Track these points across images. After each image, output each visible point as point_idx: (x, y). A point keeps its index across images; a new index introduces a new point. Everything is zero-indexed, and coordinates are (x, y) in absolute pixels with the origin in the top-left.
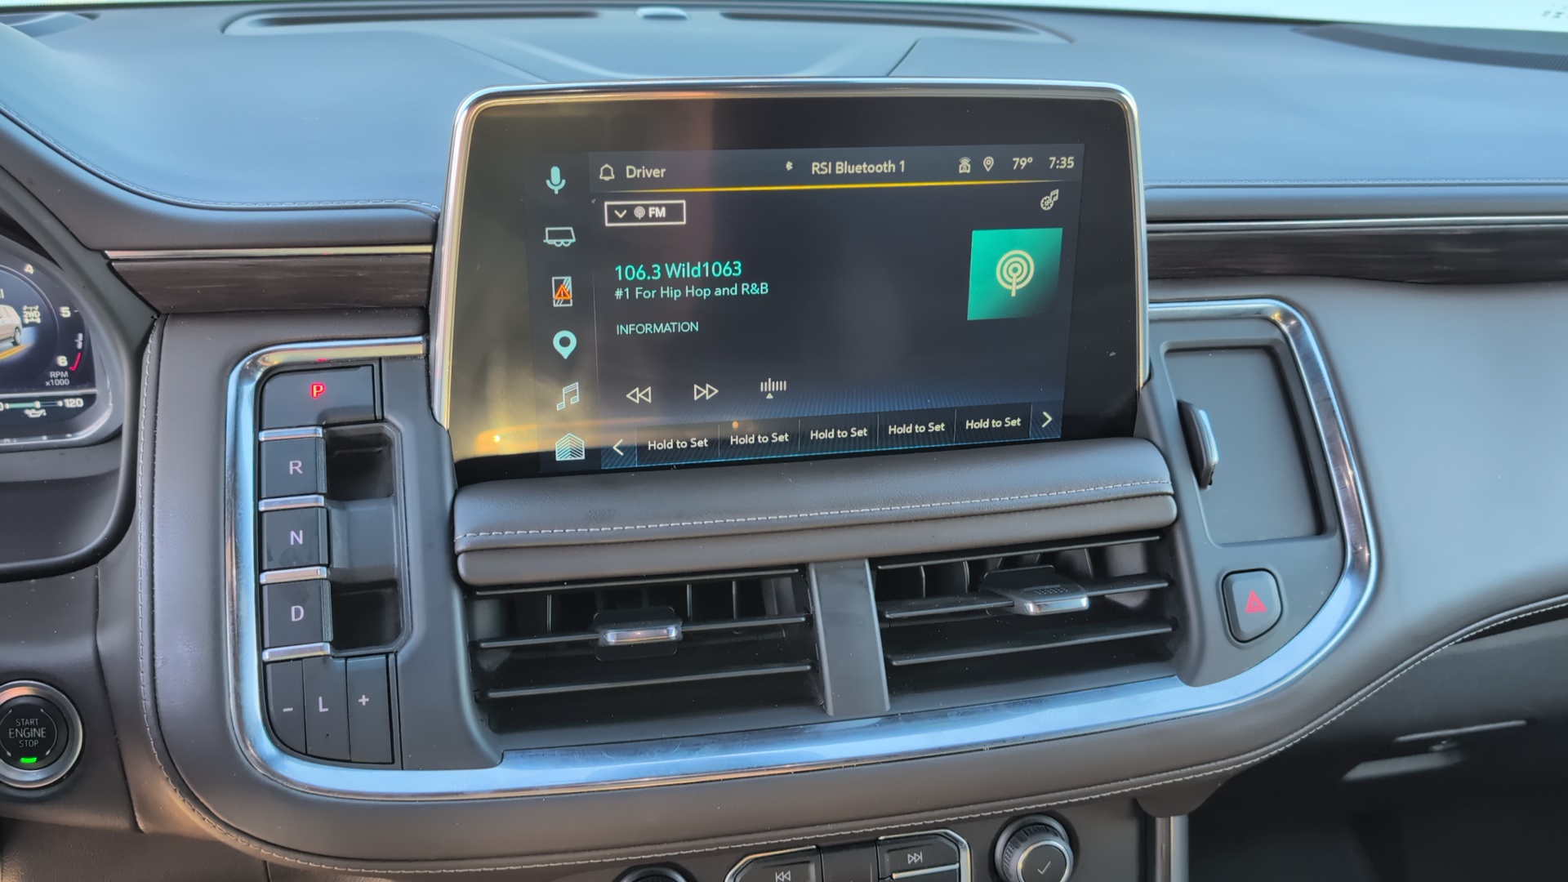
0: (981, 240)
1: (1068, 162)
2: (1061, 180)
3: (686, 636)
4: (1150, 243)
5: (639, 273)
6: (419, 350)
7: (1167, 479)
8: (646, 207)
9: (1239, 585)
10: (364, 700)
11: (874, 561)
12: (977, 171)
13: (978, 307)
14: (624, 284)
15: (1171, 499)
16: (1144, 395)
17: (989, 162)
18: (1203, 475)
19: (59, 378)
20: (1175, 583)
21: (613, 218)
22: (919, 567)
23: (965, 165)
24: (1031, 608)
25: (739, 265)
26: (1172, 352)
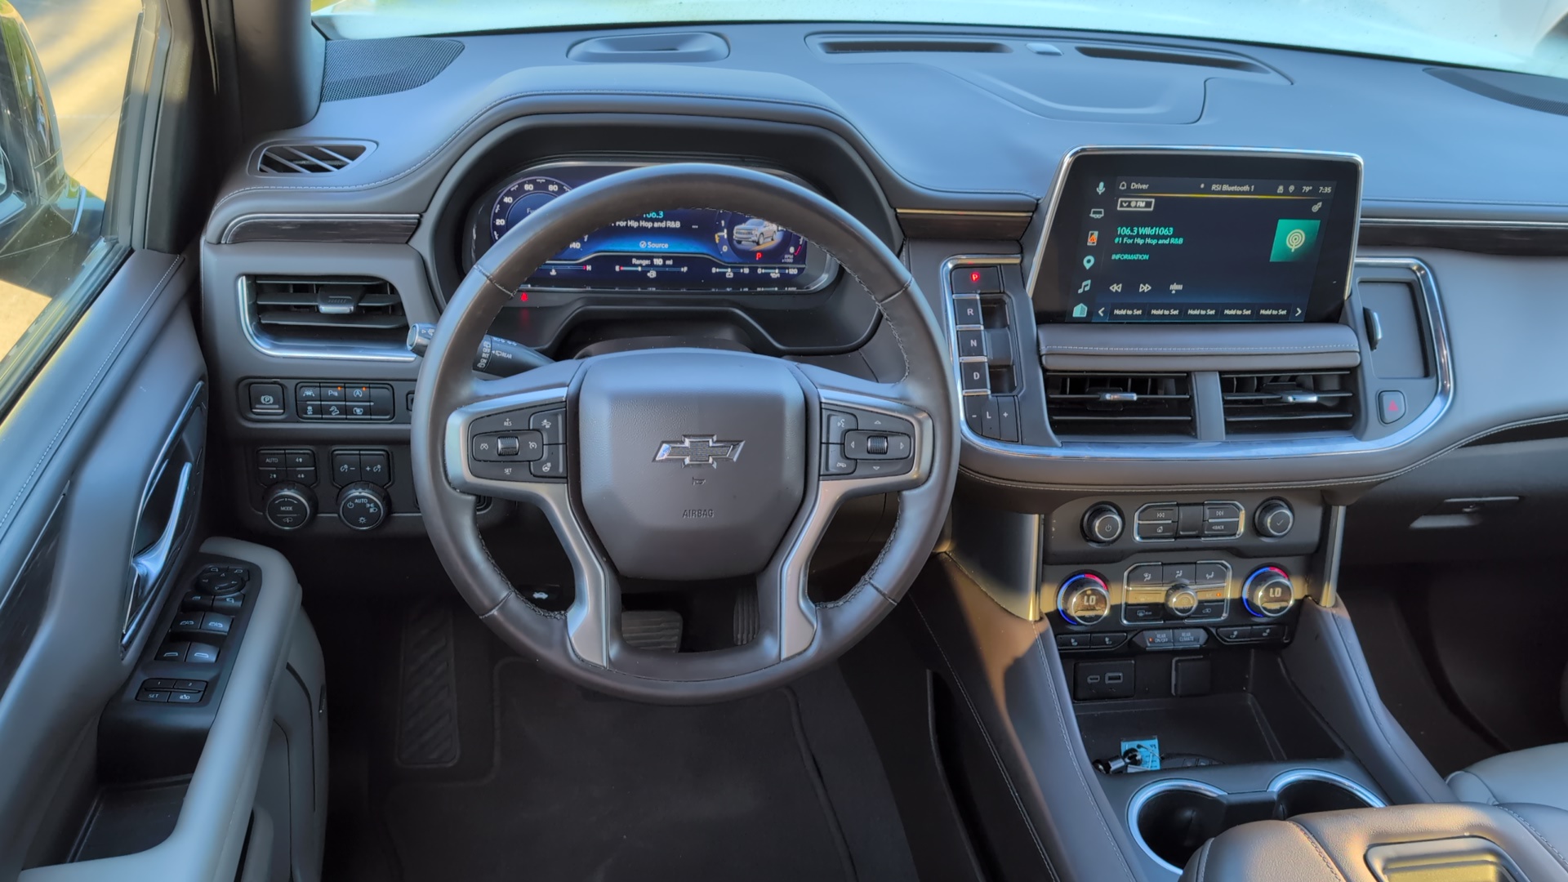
0: (1282, 224)
1: (1328, 190)
2: (1324, 198)
3: (1138, 399)
4: (1361, 228)
5: (1127, 231)
6: (1018, 261)
7: (1357, 345)
8: (1137, 202)
9: (1386, 398)
10: (1006, 415)
11: (1221, 373)
12: (1286, 192)
13: (1275, 256)
14: (1120, 236)
15: (1358, 354)
16: (1347, 304)
17: (1292, 188)
18: (1372, 341)
19: (789, 258)
20: (1356, 396)
21: (1122, 206)
22: (1233, 378)
23: (1281, 189)
24: (1291, 399)
25: (1171, 229)
26: (1362, 282)
